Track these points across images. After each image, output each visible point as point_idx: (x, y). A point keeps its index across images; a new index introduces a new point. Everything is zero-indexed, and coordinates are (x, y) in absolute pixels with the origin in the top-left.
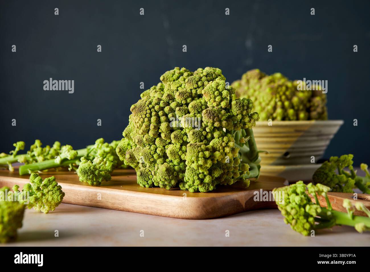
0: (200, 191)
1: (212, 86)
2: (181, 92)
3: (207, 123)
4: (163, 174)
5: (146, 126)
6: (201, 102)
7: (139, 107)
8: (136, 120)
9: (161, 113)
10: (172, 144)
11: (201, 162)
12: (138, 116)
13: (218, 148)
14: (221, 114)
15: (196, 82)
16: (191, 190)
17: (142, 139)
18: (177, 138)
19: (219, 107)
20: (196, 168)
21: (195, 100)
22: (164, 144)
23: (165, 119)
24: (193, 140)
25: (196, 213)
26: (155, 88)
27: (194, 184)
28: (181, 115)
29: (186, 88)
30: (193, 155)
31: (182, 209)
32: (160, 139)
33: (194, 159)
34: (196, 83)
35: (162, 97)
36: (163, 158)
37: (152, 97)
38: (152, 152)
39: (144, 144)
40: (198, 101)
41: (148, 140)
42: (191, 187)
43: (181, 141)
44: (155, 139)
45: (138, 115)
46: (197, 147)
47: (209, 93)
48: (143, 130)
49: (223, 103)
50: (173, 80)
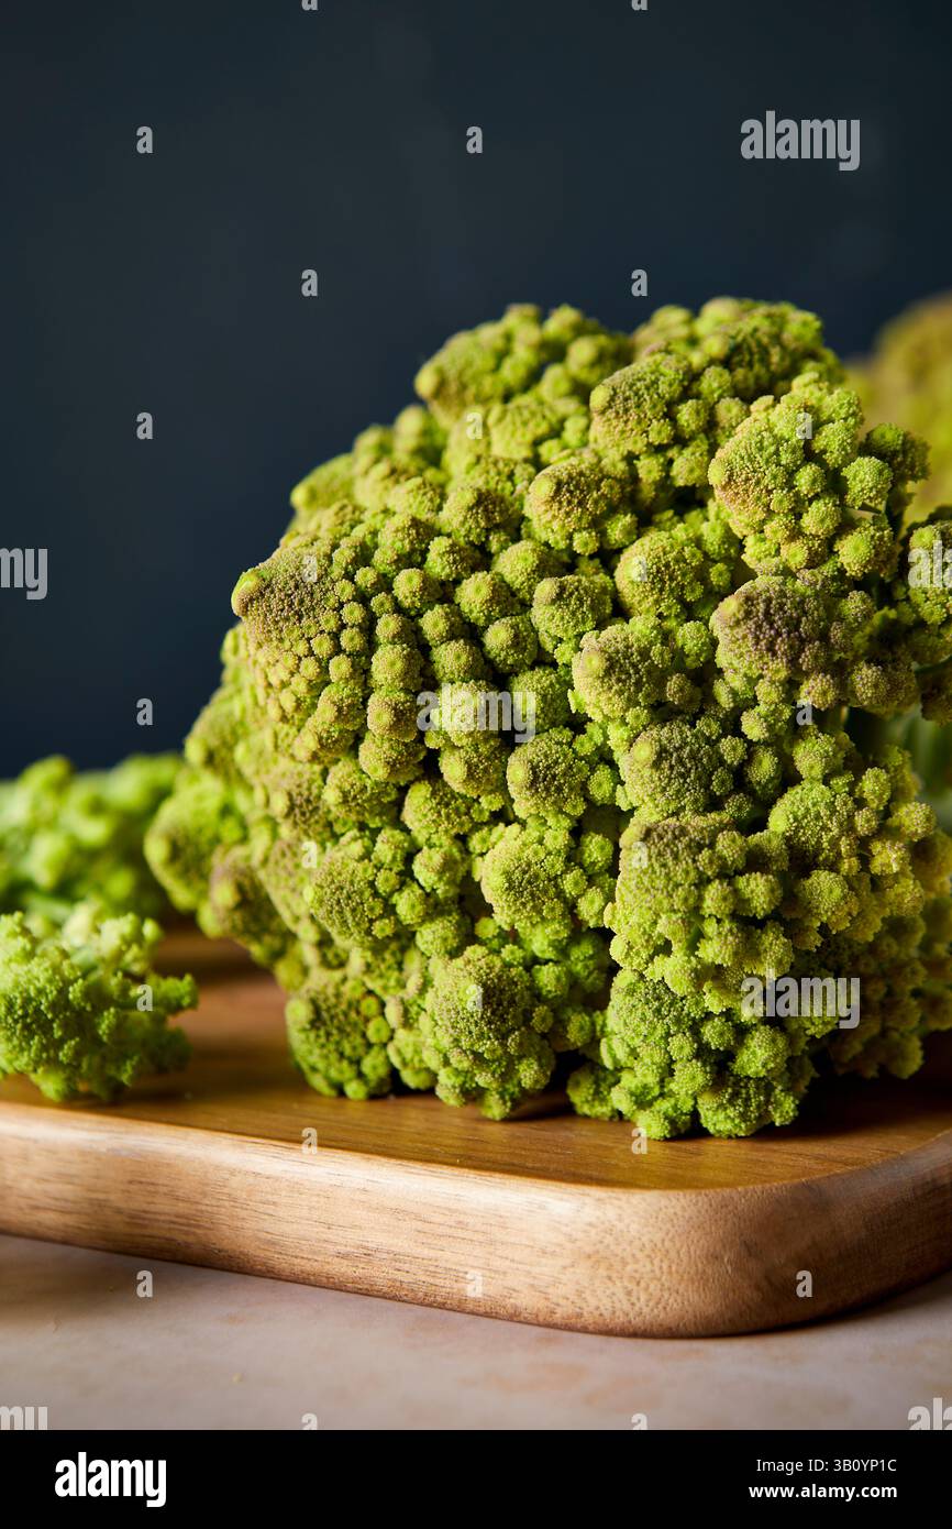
0: (712, 1130)
1: (776, 431)
2: (564, 477)
3: (752, 682)
4: (461, 1025)
5: (340, 710)
6: (698, 542)
7: (292, 584)
8: (270, 671)
9: (436, 625)
10: (517, 820)
11: (715, 950)
12: (287, 644)
13: (825, 845)
14: (841, 619)
15: (663, 408)
16: (649, 1126)
17: (315, 791)
18: (547, 789)
19: (828, 569)
20: (680, 986)
21: (659, 527)
22: (462, 824)
23: (464, 658)
24: (661, 800)
25: (694, 1298)
26: (384, 450)
27: (673, 1086)
28: (571, 633)
29: (600, 447)
30: (666, 904)
31: (602, 1272)
32: (434, 794)
33: (666, 927)
34: (666, 415)
35: (440, 508)
36: (455, 917)
37: (374, 516)
38: (387, 880)
39: (330, 825)
40: (680, 532)
41: (355, 798)
42: (650, 1104)
43: (575, 807)
44: (403, 791)
45: (281, 640)
46: (688, 846)
47: (758, 483)
48: (320, 739)
49: (857, 549)
50: (500, 390)
